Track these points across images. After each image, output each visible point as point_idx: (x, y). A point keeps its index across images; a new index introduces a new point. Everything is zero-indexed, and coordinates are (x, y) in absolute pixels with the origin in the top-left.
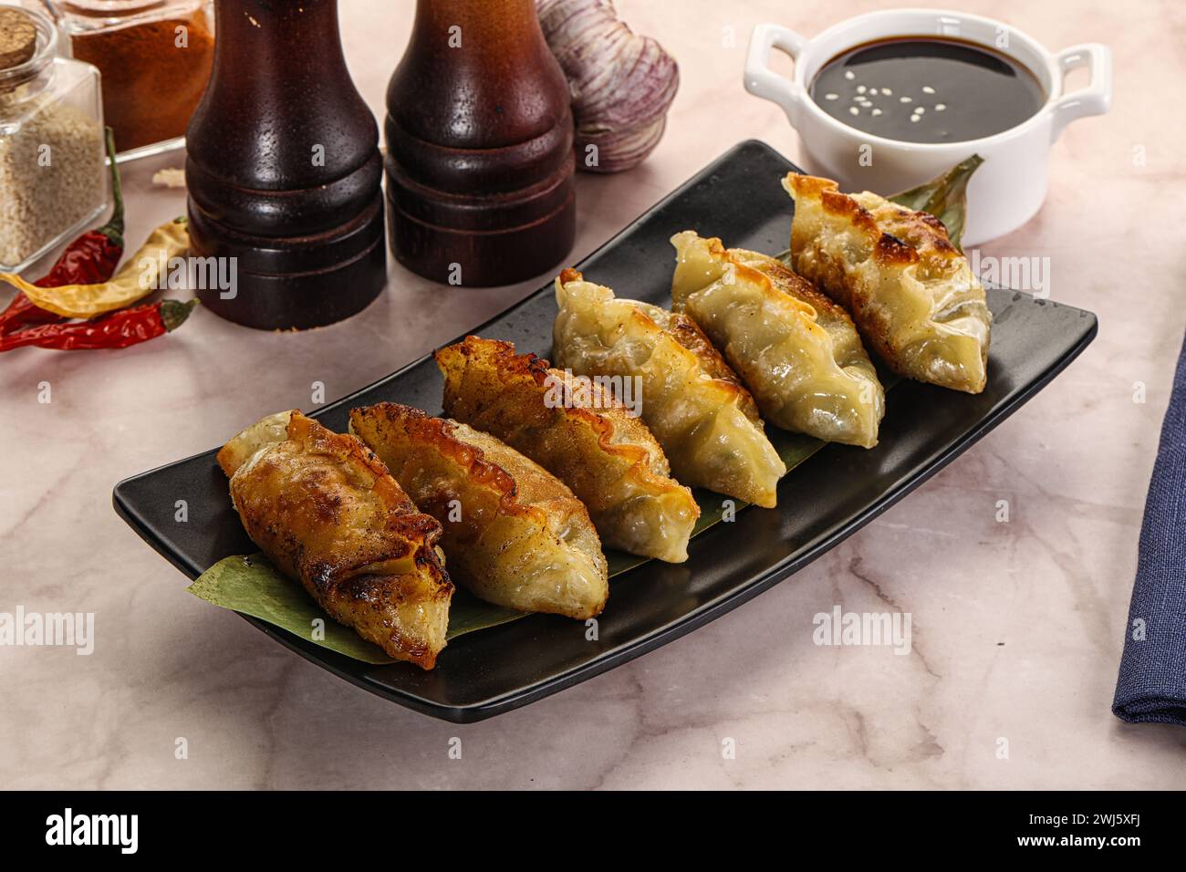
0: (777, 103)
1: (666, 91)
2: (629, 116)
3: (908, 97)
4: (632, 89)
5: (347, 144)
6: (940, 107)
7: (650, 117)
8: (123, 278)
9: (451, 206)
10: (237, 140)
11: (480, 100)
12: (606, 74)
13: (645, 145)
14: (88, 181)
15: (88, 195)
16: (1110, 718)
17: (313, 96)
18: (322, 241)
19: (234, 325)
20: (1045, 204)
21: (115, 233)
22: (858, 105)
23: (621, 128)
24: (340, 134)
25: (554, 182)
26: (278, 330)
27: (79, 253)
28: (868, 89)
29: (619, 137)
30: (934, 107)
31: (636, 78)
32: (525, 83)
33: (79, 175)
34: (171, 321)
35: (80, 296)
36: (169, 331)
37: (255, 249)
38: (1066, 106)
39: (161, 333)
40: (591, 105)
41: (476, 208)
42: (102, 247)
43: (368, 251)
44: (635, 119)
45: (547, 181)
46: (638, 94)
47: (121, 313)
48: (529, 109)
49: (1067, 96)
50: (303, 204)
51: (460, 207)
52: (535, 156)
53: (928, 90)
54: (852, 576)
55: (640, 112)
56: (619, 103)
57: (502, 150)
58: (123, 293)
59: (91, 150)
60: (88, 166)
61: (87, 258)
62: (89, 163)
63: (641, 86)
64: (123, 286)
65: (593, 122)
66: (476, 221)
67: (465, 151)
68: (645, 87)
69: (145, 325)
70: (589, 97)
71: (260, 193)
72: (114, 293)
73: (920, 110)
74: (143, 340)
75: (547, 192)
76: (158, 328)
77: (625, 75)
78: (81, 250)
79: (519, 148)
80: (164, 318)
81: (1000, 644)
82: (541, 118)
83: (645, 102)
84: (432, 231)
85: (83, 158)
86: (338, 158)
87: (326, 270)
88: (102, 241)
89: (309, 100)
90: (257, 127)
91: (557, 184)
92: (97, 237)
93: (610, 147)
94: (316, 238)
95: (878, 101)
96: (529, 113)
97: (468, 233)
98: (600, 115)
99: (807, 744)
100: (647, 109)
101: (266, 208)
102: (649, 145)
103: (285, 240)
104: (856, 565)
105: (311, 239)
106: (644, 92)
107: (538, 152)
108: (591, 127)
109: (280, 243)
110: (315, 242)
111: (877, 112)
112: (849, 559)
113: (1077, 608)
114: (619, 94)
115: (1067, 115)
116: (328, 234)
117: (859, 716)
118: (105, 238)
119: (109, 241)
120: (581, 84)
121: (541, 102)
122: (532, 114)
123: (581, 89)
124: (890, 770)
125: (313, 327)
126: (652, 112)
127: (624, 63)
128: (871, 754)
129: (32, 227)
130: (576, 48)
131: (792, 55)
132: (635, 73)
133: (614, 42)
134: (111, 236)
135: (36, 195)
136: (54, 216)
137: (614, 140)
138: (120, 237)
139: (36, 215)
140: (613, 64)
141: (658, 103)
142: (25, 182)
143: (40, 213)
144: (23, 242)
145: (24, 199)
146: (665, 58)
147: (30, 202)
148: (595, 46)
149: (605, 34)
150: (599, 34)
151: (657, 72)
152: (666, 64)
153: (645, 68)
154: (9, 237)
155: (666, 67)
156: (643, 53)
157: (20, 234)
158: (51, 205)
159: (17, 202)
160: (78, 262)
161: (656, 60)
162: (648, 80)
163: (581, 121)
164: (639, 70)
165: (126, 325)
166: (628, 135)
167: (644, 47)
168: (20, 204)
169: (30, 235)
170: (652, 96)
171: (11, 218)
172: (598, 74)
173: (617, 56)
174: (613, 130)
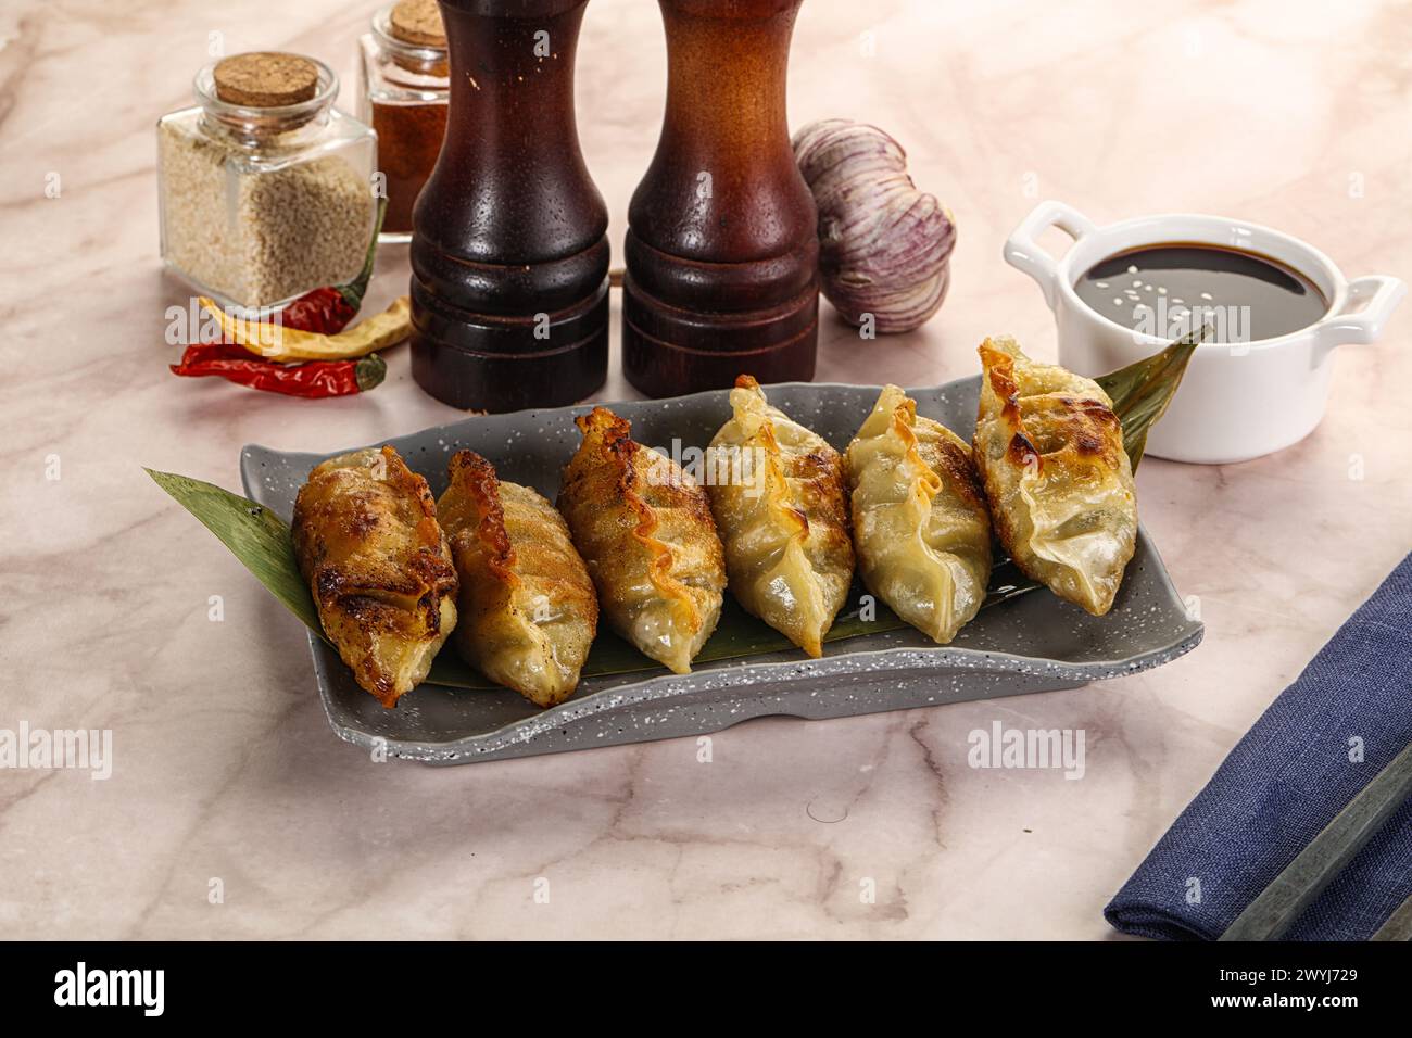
0: (1033, 276)
2: (889, 269)
3: (1180, 298)
4: (894, 240)
5: (559, 229)
7: (911, 274)
9: (668, 318)
10: (449, 204)
12: (871, 221)
13: (915, 308)
14: (350, 244)
16: (1103, 925)
17: (527, 171)
18: (520, 324)
19: (432, 399)
21: (353, 294)
22: (1125, 297)
23: (882, 281)
25: (779, 314)
26: (470, 411)
27: (310, 305)
28: (1144, 285)
29: (881, 291)
31: (902, 229)
33: (341, 234)
34: (364, 380)
36: (362, 391)
38: (1339, 327)
39: (356, 389)
40: (852, 251)
41: (691, 324)
42: (333, 302)
44: (896, 273)
45: (773, 311)
46: (898, 248)
48: (756, 229)
49: (1343, 318)
50: (504, 281)
51: (674, 320)
52: (756, 281)
53: (1205, 296)
54: (909, 737)
55: (901, 266)
56: (879, 253)
58: (329, 346)
59: (357, 212)
60: (351, 227)
61: (313, 309)
62: (351, 223)
63: (904, 239)
65: (853, 270)
66: (692, 338)
67: (694, 264)
68: (908, 240)
70: (850, 242)
71: (463, 262)
72: (318, 345)
74: (333, 395)
76: (350, 386)
77: (890, 226)
78: (312, 302)
80: (357, 375)
81: (1027, 831)
83: (906, 257)
84: (649, 342)
85: (347, 218)
86: (546, 240)
87: (522, 356)
88: (335, 298)
89: (522, 175)
91: (782, 317)
92: (333, 294)
93: (874, 302)
94: (516, 320)
96: (755, 232)
97: (682, 349)
98: (861, 263)
99: (769, 880)
100: (908, 264)
101: (476, 282)
102: (920, 310)
103: (484, 317)
104: (918, 728)
105: (510, 320)
106: (908, 246)
107: (761, 276)
108: (851, 275)
110: (514, 324)
112: (915, 722)
113: (1128, 814)
114: (880, 244)
116: (529, 319)
117: (838, 866)
118: (338, 295)
119: (342, 300)
120: (844, 226)
122: (758, 235)
123: (843, 231)
124: (841, 922)
126: (914, 269)
127: (891, 213)
128: (830, 903)
129: (276, 273)
130: (845, 189)
131: (1075, 237)
132: (900, 225)
133: (887, 190)
134: (345, 296)
135: (284, 242)
136: (305, 269)
137: (877, 294)
138: (357, 299)
139: (281, 262)
140: (881, 211)
141: (921, 261)
142: (272, 225)
143: (286, 261)
144: (264, 286)
145: (269, 243)
146: (939, 217)
147: (275, 246)
148: (864, 190)
149: (880, 181)
150: (874, 180)
151: (924, 227)
152: (937, 222)
153: (912, 222)
154: (250, 278)
155: (938, 226)
156: (915, 206)
157: (260, 277)
158: (302, 257)
159: (260, 243)
160: (304, 313)
161: (927, 216)
162: (913, 234)
163: (842, 267)
164: (906, 223)
165: (319, 374)
166: (892, 291)
167: (919, 201)
168: (263, 246)
169: (273, 281)
170: (915, 251)
171: (254, 259)
172: (863, 219)
173: (886, 205)
174: (873, 282)
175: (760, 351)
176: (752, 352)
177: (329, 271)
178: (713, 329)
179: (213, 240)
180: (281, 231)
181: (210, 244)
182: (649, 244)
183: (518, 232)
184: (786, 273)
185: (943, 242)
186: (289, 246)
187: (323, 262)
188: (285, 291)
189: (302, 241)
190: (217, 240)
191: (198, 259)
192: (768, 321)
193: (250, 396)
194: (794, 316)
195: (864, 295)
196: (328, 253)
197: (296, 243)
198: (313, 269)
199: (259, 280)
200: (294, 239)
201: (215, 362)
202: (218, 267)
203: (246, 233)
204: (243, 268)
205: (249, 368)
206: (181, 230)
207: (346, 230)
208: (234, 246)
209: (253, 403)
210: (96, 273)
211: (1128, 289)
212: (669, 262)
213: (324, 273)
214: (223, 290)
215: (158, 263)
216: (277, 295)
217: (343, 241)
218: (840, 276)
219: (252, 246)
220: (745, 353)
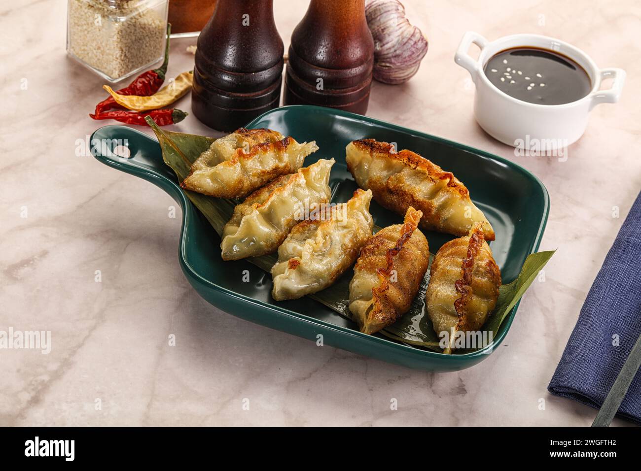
0: (467, 69)
1: (419, 55)
2: (401, 63)
3: (528, 77)
4: (404, 51)
5: (267, 56)
6: (542, 85)
7: (411, 65)
8: (160, 94)
10: (218, 46)
11: (331, 47)
12: (394, 42)
13: (408, 75)
14: (156, 46)
15: (155, 52)
16: (546, 392)
18: (249, 97)
20: (583, 136)
21: (162, 73)
22: (505, 77)
23: (397, 67)
24: (264, 51)
25: (359, 88)
26: (223, 132)
27: (144, 80)
28: (512, 70)
29: (395, 70)
30: (539, 85)
31: (407, 46)
32: (353, 42)
33: (152, 43)
34: (176, 119)
35: (138, 101)
36: (175, 123)
37: (218, 95)
38: (598, 96)
39: (171, 123)
40: (384, 55)
42: (154, 78)
43: (270, 104)
44: (404, 64)
45: (356, 87)
46: (407, 54)
47: (155, 111)
48: (353, 54)
49: (601, 92)
50: (242, 79)
52: (352, 76)
53: (539, 75)
55: (406, 61)
56: (397, 56)
57: (337, 71)
59: (160, 32)
61: (146, 82)
62: (158, 38)
63: (409, 50)
64: (159, 99)
65: (385, 62)
67: (320, 68)
69: (164, 119)
70: (385, 51)
71: (224, 71)
72: (155, 101)
73: (533, 85)
74: (162, 125)
75: (355, 92)
76: (170, 121)
77: (402, 44)
78: (145, 78)
79: (345, 71)
80: (173, 117)
81: (506, 346)
82: (357, 59)
83: (409, 58)
85: (155, 36)
86: (262, 62)
87: (248, 110)
88: (154, 75)
90: (228, 42)
91: (360, 89)
92: (153, 73)
93: (391, 74)
94: (246, 95)
95: (514, 77)
96: (352, 56)
98: (388, 60)
99: (406, 377)
100: (410, 61)
101: (226, 78)
102: (409, 76)
105: (244, 95)
106: (410, 53)
107: (354, 74)
108: (383, 64)
109: (230, 94)
110: (246, 97)
111: (513, 82)
113: (545, 335)
114: (398, 52)
115: (598, 100)
116: (252, 94)
118: (156, 74)
119: (158, 77)
120: (382, 44)
121: (359, 53)
123: (381, 46)
124: (440, 397)
126: (413, 62)
127: (403, 38)
128: (433, 388)
129: (126, 63)
130: (382, 28)
131: (481, 48)
132: (407, 44)
133: (400, 28)
134: (159, 74)
135: (130, 50)
136: (137, 59)
137: (393, 71)
138: (164, 74)
139: (129, 58)
140: (398, 38)
141: (415, 59)
142: (126, 44)
143: (131, 58)
144: (121, 69)
145: (124, 51)
146: (422, 39)
147: (127, 52)
148: (391, 28)
149: (397, 24)
150: (395, 23)
151: (417, 45)
152: (422, 42)
153: (412, 43)
154: (114, 66)
155: (422, 44)
156: (412, 35)
157: (120, 66)
158: (137, 55)
159: (121, 51)
160: (141, 84)
161: (418, 39)
162: (412, 48)
163: (379, 60)
164: (409, 43)
165: (156, 116)
166: (400, 70)
167: (414, 32)
168: (122, 53)
169: (125, 67)
170: (413, 55)
171: (117, 58)
172: (391, 41)
173: (401, 35)
174: (393, 67)
177: (147, 59)
179: (97, 48)
180: (129, 45)
181: (95, 49)
182: (304, 60)
183: (250, 59)
185: (424, 50)
186: (132, 51)
188: (129, 70)
190: (99, 48)
191: (88, 54)
194: (365, 88)
195: (386, 71)
198: (141, 59)
202: (98, 59)
203: (114, 48)
204: (112, 62)
205: (124, 114)
206: (79, 41)
208: (108, 51)
214: (100, 69)
215: (64, 52)
216: (126, 72)
218: (380, 64)
219: (118, 53)
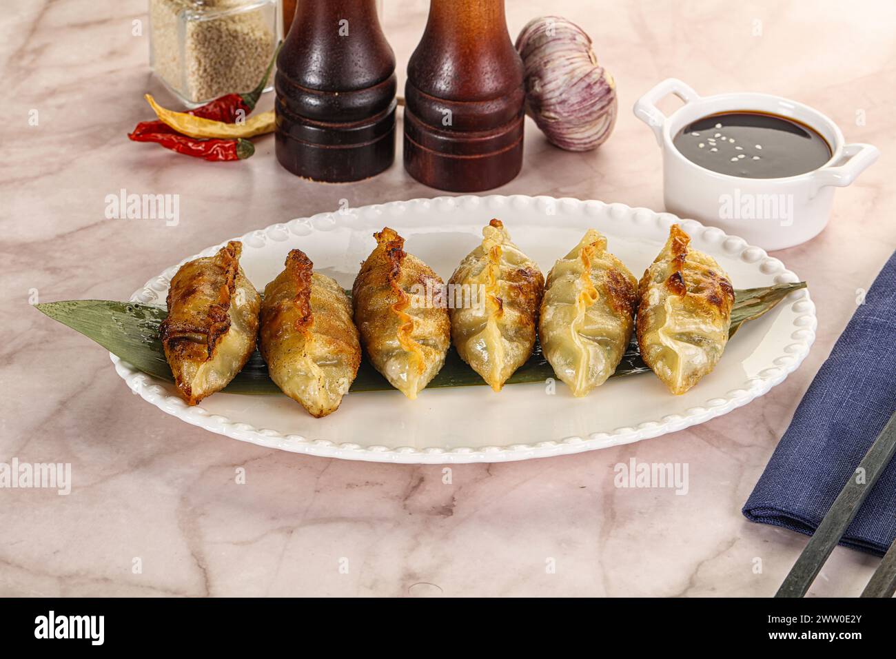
2: (568, 112)
3: (741, 147)
4: (572, 95)
5: (357, 72)
6: (756, 158)
7: (582, 117)
12: (560, 82)
14: (258, 68)
18: (332, 127)
19: (283, 168)
21: (250, 99)
22: (707, 143)
23: (565, 119)
27: (222, 104)
28: (722, 136)
30: (751, 157)
31: (578, 89)
33: (252, 62)
34: (241, 153)
35: (190, 122)
36: (242, 160)
39: (236, 159)
40: (547, 99)
42: (237, 103)
44: (572, 115)
46: (574, 100)
53: (758, 147)
56: (563, 102)
58: (226, 131)
60: (259, 58)
61: (224, 106)
63: (578, 94)
65: (548, 111)
68: (580, 96)
70: (546, 94)
72: (218, 129)
73: (742, 156)
74: (222, 160)
77: (571, 85)
78: (225, 102)
80: (237, 149)
83: (580, 106)
84: (413, 145)
85: (256, 52)
88: (238, 100)
92: (237, 98)
93: (562, 131)
94: (329, 125)
95: (720, 144)
97: (431, 151)
98: (552, 107)
99: (377, 484)
100: (579, 110)
103: (316, 123)
106: (580, 99)
108: (547, 114)
110: (328, 127)
111: (714, 150)
114: (564, 96)
117: (422, 480)
118: (241, 99)
119: (244, 102)
120: (543, 84)
121: (494, 83)
123: (542, 87)
124: (410, 514)
125: (322, 181)
126: (583, 114)
127: (572, 78)
129: (207, 82)
130: (546, 61)
131: (685, 102)
132: (577, 86)
133: (572, 63)
134: (245, 99)
135: (213, 64)
136: (227, 80)
137: (563, 127)
138: (253, 102)
139: (211, 76)
140: (566, 76)
141: (588, 109)
142: (205, 53)
143: (214, 76)
144: (200, 90)
145: (203, 64)
146: (602, 83)
147: (207, 66)
148: (557, 62)
149: (569, 57)
150: (564, 56)
151: (591, 88)
152: (601, 86)
153: (583, 85)
154: (192, 84)
155: (601, 89)
156: (588, 75)
157: (198, 84)
158: (225, 74)
159: (197, 63)
160: (218, 108)
161: (593, 82)
162: (583, 92)
163: (543, 108)
164: (581, 85)
165: (215, 146)
166: (571, 126)
167: (591, 72)
168: (200, 65)
169: (205, 86)
170: (583, 103)
171: (193, 73)
172: (555, 80)
173: (570, 73)
174: (560, 120)
175: (477, 157)
176: (473, 157)
177: (244, 83)
178: (448, 141)
179: (173, 59)
180: (211, 57)
181: (171, 61)
182: (417, 88)
183: (331, 72)
184: (496, 110)
185: (604, 98)
186: (216, 67)
187: (239, 78)
188: (213, 93)
189: (225, 65)
191: (166, 69)
192: (483, 139)
193: (173, 157)
195: (555, 127)
196: (242, 72)
197: (222, 65)
198: (232, 82)
199: (197, 86)
200: (220, 62)
201: (153, 134)
202: (175, 75)
203: (190, 56)
204: (188, 77)
205: (174, 139)
206: (158, 51)
207: (255, 59)
209: (176, 160)
210: (112, 72)
211: (710, 138)
212: (425, 97)
213: (240, 84)
216: (209, 96)
217: (253, 66)
218: (542, 114)
219: (192, 65)
220: (468, 157)
